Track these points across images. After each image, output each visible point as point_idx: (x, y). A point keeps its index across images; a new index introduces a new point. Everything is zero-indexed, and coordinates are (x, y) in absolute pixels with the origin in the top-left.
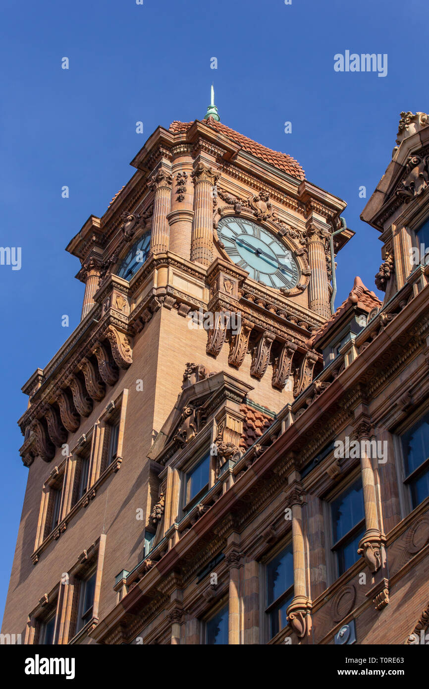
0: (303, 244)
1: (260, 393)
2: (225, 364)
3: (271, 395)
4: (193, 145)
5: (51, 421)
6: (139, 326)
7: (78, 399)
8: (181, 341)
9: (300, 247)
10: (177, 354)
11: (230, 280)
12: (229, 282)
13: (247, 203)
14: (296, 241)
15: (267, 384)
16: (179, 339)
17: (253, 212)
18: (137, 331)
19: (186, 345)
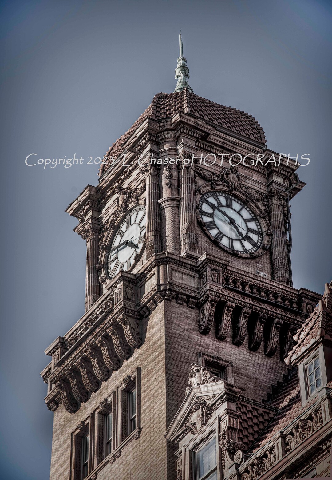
0: (265, 206)
1: (241, 358)
2: (214, 339)
3: (249, 358)
4: (176, 131)
5: (73, 383)
6: (146, 313)
7: (96, 368)
8: (181, 327)
9: (263, 208)
10: (178, 340)
11: (215, 270)
12: (215, 272)
13: (221, 177)
14: (260, 204)
15: (245, 348)
16: (179, 326)
17: (226, 184)
18: (144, 316)
19: (185, 329)
